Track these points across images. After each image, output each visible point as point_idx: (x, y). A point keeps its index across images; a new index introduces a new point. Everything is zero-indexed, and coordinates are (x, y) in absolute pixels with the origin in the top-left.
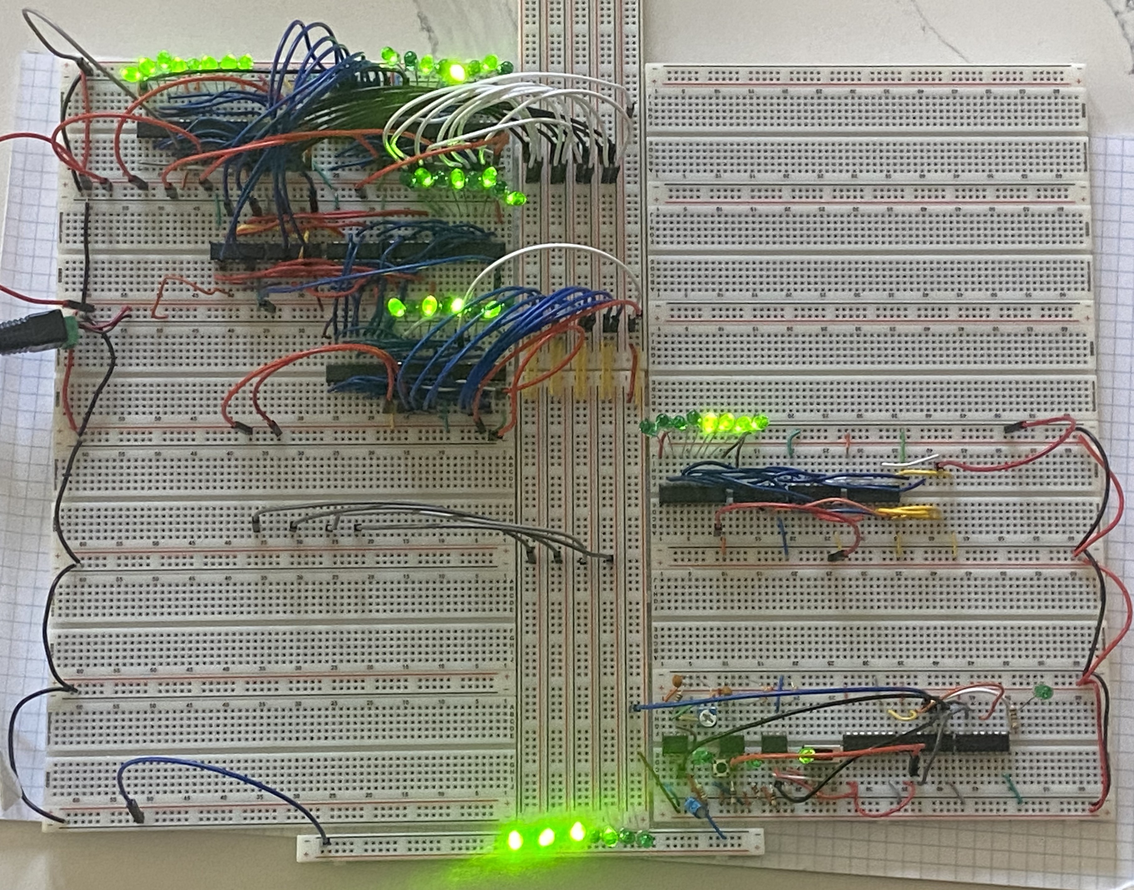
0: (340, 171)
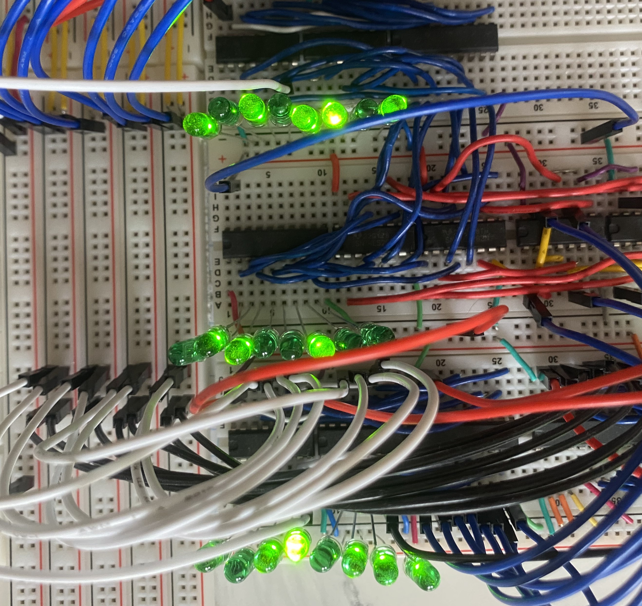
0: (492, 368)
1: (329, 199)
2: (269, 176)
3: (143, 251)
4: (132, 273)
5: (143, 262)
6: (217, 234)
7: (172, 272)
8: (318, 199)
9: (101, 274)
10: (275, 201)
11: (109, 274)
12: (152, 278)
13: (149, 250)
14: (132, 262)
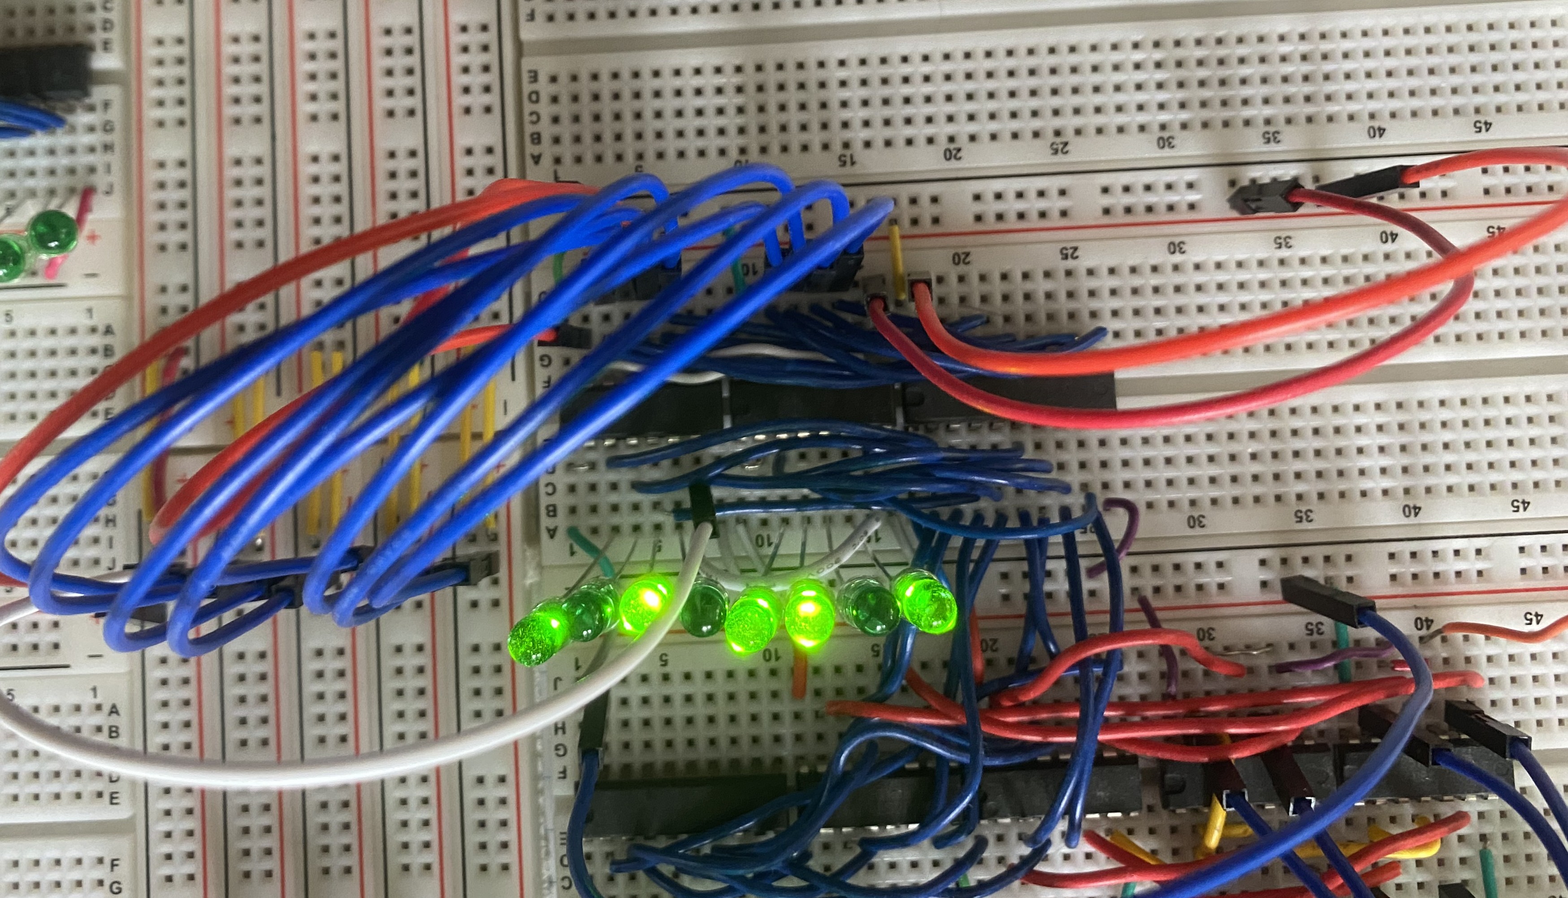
1: (786, 707)
2: (665, 663)
3: (416, 815)
4: (397, 860)
5: (417, 837)
6: (562, 781)
7: (475, 860)
8: (765, 707)
9: (337, 862)
10: (679, 711)
11: (351, 860)
12: (436, 868)
13: (429, 813)
14: (396, 838)
